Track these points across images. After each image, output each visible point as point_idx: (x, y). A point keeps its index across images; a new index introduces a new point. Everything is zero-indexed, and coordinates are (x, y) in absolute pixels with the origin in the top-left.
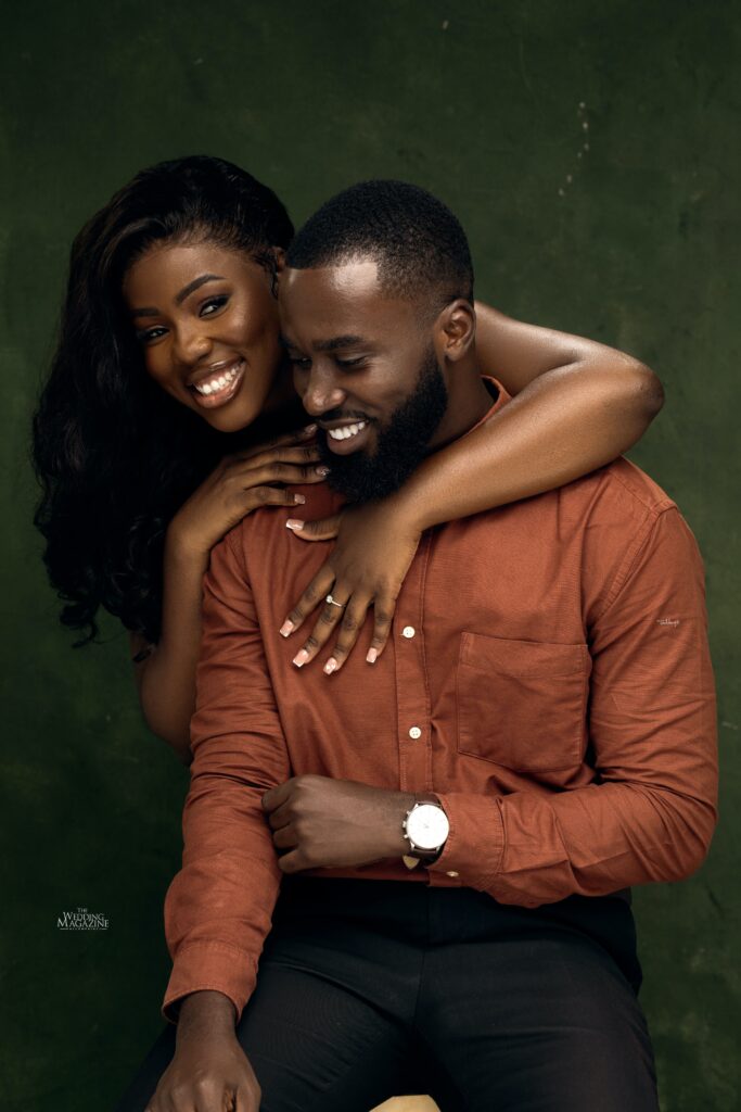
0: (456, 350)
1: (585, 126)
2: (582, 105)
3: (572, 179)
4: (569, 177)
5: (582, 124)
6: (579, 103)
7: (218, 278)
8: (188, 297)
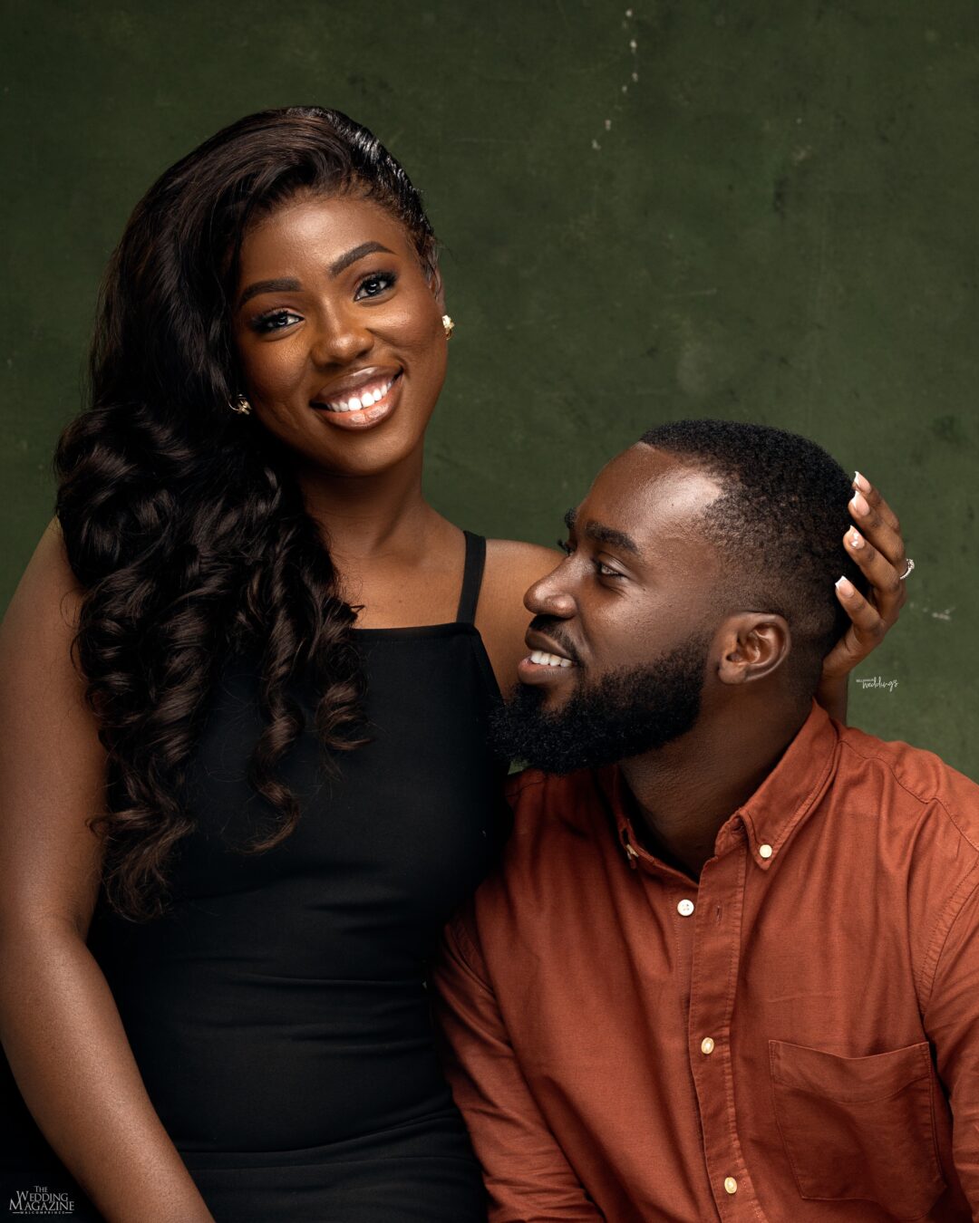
1: (633, 44)
2: (629, 13)
3: (612, 125)
4: (608, 123)
5: (629, 42)
6: (625, 11)
7: (386, 250)
8: (349, 268)
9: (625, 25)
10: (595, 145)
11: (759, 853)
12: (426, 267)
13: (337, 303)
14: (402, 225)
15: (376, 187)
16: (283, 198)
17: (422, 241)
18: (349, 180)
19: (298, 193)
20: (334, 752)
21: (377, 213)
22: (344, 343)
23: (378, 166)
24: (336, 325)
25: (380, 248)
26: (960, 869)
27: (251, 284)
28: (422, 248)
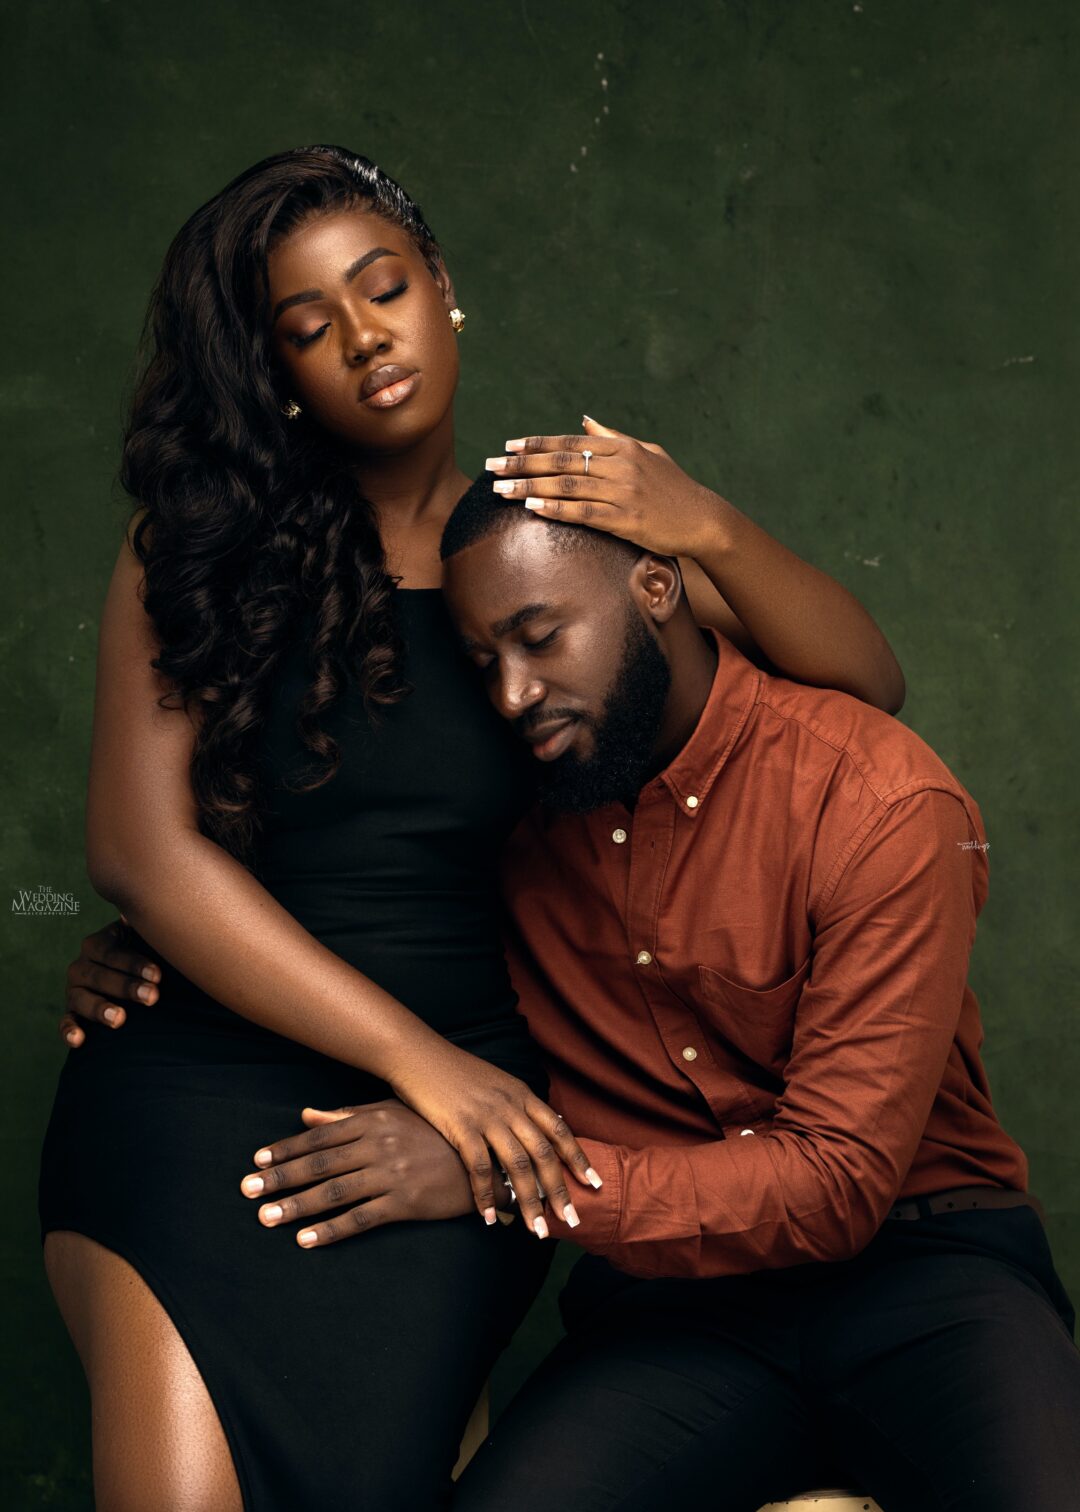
0: (662, 608)
1: (604, 83)
2: (600, 56)
3: (588, 151)
4: (584, 150)
5: (600, 80)
6: (596, 54)
7: (392, 254)
8: (360, 274)
9: (597, 67)
10: (573, 168)
11: (686, 803)
12: (433, 270)
13: (357, 306)
14: (405, 232)
15: (376, 201)
16: (297, 221)
17: (425, 246)
18: (352, 199)
19: (309, 215)
20: (377, 706)
21: (380, 223)
22: (366, 338)
23: (377, 185)
24: (356, 321)
25: (387, 252)
26: (860, 812)
27: (280, 300)
28: (426, 252)
